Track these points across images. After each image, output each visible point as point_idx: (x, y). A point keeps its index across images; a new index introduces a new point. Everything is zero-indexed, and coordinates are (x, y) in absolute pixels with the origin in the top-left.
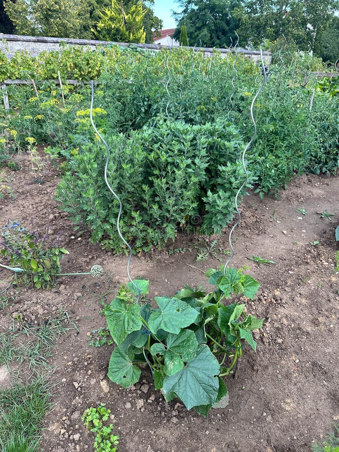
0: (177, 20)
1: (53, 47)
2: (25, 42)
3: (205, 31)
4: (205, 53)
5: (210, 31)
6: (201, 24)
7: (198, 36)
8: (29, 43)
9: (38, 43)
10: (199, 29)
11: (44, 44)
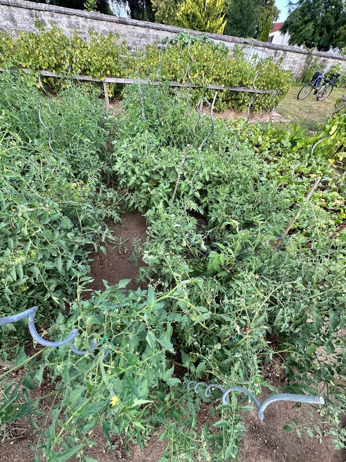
0: (289, 11)
1: (133, 30)
2: (108, 23)
3: (310, 26)
4: (278, 51)
5: (316, 25)
6: (310, 18)
7: (301, 30)
8: (112, 23)
9: (120, 24)
10: (306, 22)
11: (125, 26)
